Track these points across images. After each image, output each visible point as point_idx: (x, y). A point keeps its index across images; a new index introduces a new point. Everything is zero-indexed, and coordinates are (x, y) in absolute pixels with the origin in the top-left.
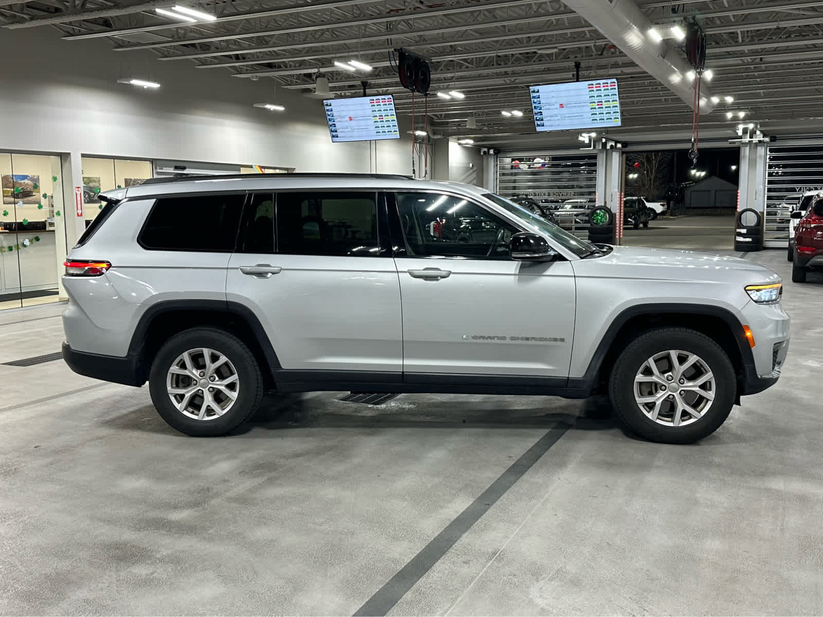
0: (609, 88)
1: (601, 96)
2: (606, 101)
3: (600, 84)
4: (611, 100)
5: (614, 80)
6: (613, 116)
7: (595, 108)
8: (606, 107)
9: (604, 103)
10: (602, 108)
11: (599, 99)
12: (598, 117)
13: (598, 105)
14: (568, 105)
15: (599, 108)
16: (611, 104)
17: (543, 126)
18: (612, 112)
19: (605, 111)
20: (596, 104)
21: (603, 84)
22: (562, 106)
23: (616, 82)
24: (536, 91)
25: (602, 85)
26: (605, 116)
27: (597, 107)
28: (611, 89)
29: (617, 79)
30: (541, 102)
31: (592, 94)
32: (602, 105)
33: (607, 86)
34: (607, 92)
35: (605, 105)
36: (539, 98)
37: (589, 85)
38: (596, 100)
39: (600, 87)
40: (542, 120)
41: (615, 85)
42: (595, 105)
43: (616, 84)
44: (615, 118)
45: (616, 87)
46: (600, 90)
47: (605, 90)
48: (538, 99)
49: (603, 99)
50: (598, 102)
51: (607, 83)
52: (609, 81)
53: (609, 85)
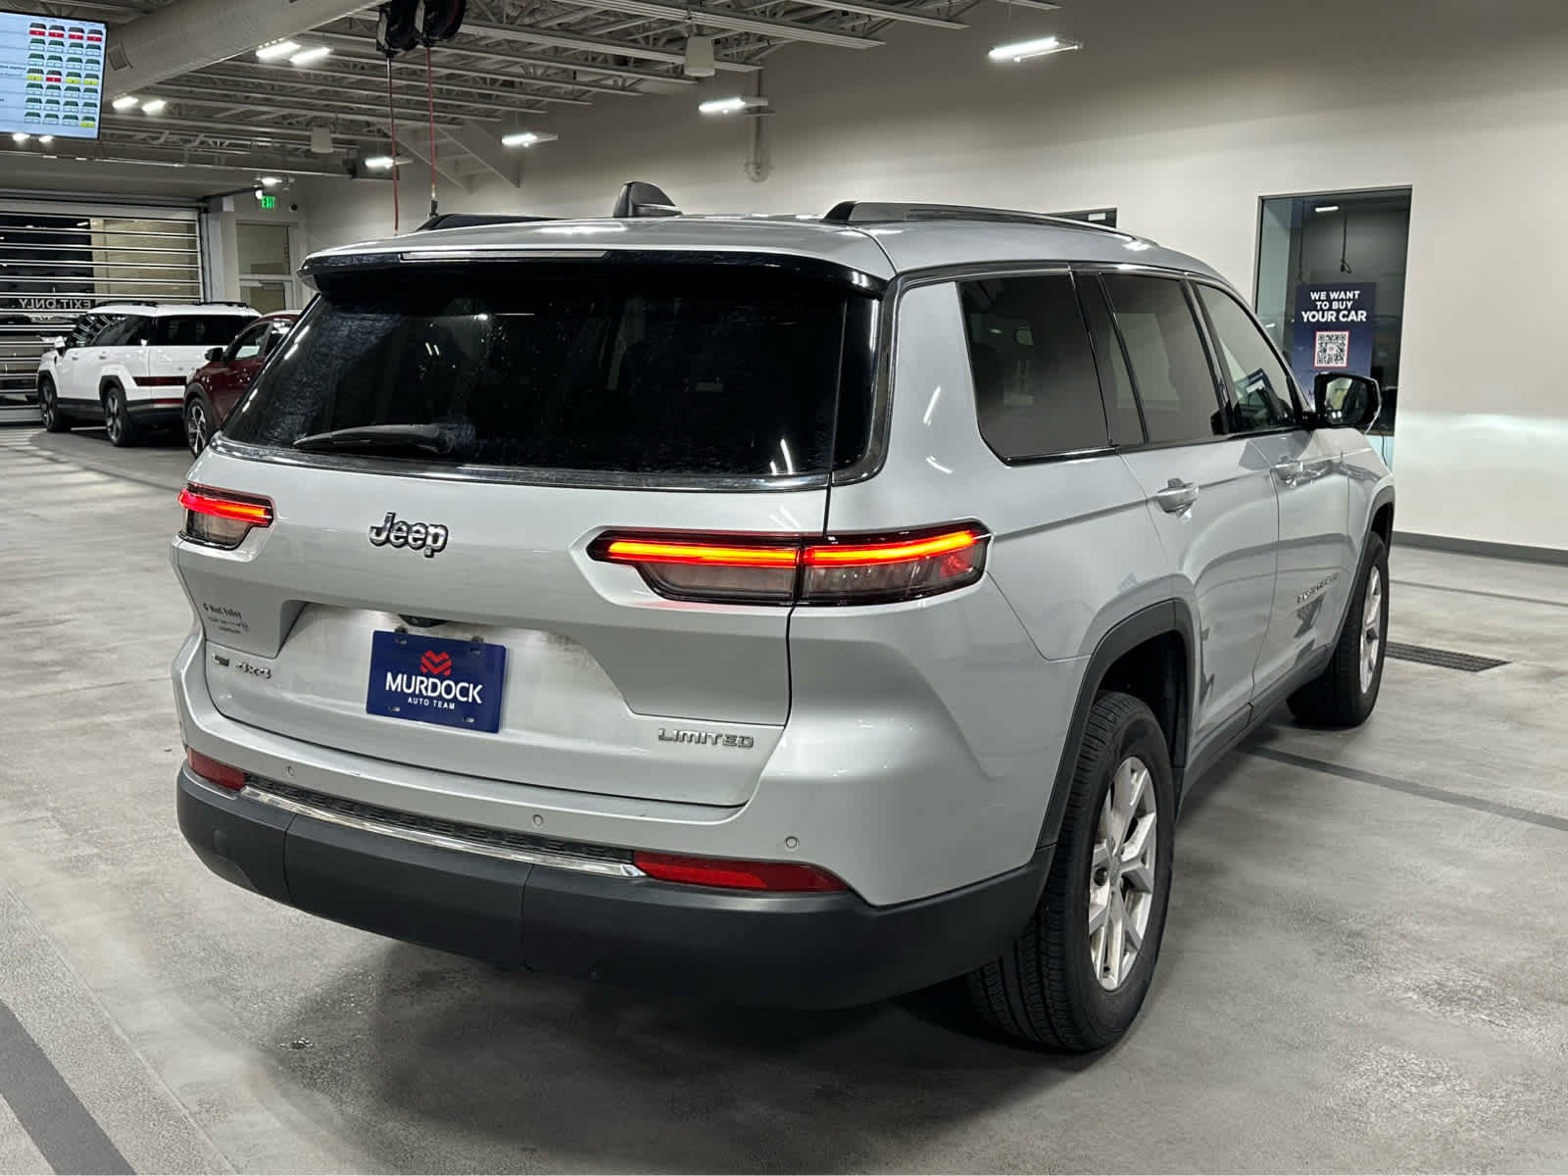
0: (85, 43)
1: (60, 59)
2: (69, 74)
3: (62, 29)
4: (83, 75)
5: (101, 27)
6: (81, 112)
7: (41, 87)
8: (68, 89)
9: (64, 78)
10: (59, 88)
11: (56, 65)
12: (43, 109)
13: (49, 79)
15: (49, 87)
16: (83, 83)
18: (81, 103)
19: (63, 96)
20: (45, 76)
21: (71, 29)
23: (104, 31)
25: (67, 34)
26: (62, 111)
27: (45, 84)
28: (89, 47)
29: (107, 28)
31: (38, 49)
32: (58, 80)
33: (81, 38)
34: (78, 52)
35: (66, 81)
37: (32, 25)
38: (46, 66)
39: (61, 36)
41: (99, 40)
42: (41, 79)
43: (104, 38)
44: (87, 118)
45: (103, 45)
46: (62, 44)
47: (72, 45)
49: (65, 67)
50: (49, 72)
51: (82, 31)
52: (87, 26)
53: (85, 36)
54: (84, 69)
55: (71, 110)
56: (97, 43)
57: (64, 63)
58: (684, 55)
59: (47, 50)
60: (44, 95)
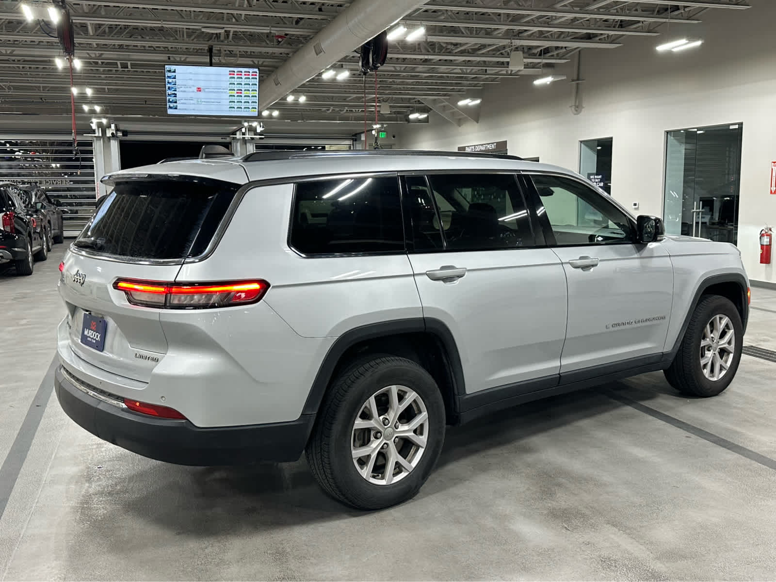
0: (251, 77)
1: (241, 84)
2: (245, 90)
3: (241, 72)
4: (250, 90)
5: (257, 70)
6: (250, 105)
7: (234, 96)
8: (245, 96)
9: (243, 92)
10: (241, 96)
11: (240, 87)
12: (236, 105)
13: (237, 93)
14: (206, 90)
15: (238, 96)
16: (251, 93)
17: (176, 108)
18: (250, 102)
19: (243, 99)
20: (236, 92)
21: (245, 72)
22: (199, 90)
23: (258, 72)
24: (172, 71)
25: (243, 74)
26: (243, 105)
27: (236, 95)
28: (253, 78)
29: (259, 70)
30: (177, 84)
31: (233, 81)
32: (241, 93)
33: (249, 75)
34: (247, 81)
35: (244, 93)
36: (175, 78)
37: (230, 71)
38: (236, 87)
39: (241, 75)
40: (176, 102)
41: (256, 75)
42: (234, 93)
43: (258, 74)
44: (253, 108)
45: (258, 77)
46: (242, 78)
47: (246, 78)
48: (174, 80)
49: (243, 87)
50: (237, 90)
51: (249, 72)
52: (251, 70)
53: (251, 74)
54: (251, 88)
55: (247, 105)
56: (255, 77)
57: (243, 86)
58: (509, 57)
59: (236, 81)
60: (236, 99)
